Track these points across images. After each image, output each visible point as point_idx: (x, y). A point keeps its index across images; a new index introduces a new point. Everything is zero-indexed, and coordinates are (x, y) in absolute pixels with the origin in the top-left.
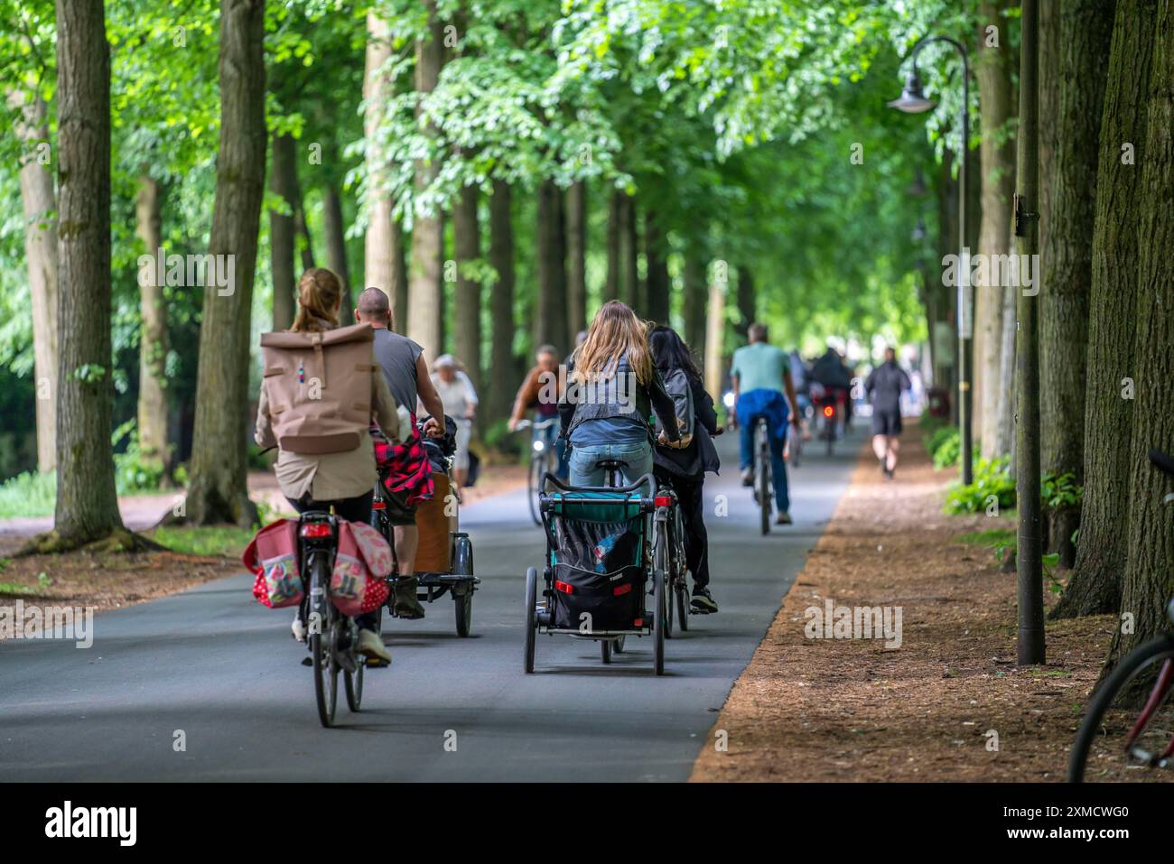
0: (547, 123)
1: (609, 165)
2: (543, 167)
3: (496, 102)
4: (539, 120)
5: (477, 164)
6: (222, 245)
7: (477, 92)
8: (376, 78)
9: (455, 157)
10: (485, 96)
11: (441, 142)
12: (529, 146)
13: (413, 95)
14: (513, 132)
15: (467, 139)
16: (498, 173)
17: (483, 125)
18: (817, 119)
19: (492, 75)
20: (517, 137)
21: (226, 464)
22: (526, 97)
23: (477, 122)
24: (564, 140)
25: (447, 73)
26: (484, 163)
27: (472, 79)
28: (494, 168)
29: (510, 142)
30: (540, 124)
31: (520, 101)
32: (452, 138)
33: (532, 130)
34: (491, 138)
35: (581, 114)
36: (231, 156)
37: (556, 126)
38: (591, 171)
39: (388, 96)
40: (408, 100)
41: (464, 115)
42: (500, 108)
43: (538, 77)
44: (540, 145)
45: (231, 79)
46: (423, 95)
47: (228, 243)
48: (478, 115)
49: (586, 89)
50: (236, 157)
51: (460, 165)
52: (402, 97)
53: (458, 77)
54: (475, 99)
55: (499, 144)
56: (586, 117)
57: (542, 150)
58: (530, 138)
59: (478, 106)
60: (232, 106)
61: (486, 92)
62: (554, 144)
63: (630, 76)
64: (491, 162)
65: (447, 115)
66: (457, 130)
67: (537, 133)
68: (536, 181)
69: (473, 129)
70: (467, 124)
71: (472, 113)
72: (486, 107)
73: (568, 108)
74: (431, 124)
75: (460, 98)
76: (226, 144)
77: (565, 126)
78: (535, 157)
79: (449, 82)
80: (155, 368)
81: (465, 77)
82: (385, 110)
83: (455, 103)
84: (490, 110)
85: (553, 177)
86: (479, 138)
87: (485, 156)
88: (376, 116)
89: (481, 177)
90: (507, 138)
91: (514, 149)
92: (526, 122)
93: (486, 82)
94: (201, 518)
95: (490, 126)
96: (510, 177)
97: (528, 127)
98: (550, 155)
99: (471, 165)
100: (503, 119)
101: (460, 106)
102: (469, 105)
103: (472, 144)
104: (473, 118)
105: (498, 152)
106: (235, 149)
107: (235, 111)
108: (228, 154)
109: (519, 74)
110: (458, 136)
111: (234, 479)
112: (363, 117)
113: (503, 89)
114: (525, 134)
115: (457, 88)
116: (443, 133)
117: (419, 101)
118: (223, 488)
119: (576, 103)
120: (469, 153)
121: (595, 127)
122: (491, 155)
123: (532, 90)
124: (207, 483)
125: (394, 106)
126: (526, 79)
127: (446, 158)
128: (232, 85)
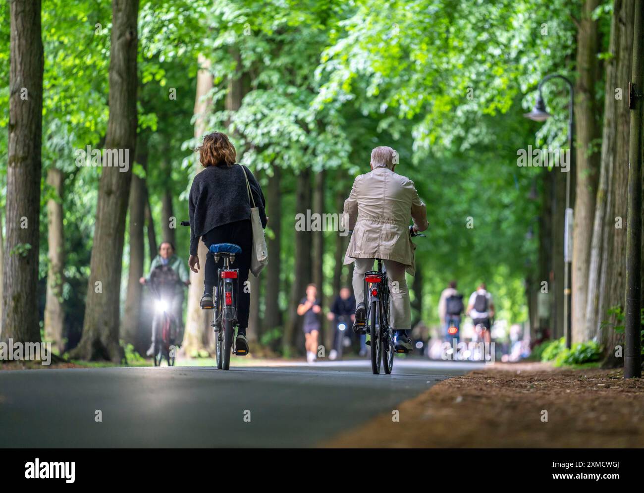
0: (308, 131)
1: (345, 160)
2: (306, 159)
3: (278, 118)
4: (304, 130)
5: (264, 157)
6: (108, 186)
7: (266, 111)
8: (203, 101)
9: (251, 151)
10: (271, 114)
11: (242, 142)
12: (297, 146)
13: (226, 113)
14: (287, 137)
15: (259, 141)
16: (277, 162)
17: (269, 132)
18: (477, 136)
19: (275, 102)
20: (290, 140)
21: (106, 324)
22: (296, 116)
23: (265, 130)
24: (318, 143)
25: (247, 99)
26: (269, 156)
27: (263, 104)
28: (275, 159)
29: (285, 143)
30: (305, 132)
31: (292, 118)
32: (249, 139)
33: (299, 136)
34: (274, 140)
35: (329, 128)
36: (115, 131)
37: (314, 134)
38: (334, 163)
39: (210, 112)
40: (223, 116)
41: (257, 126)
42: (280, 122)
43: (304, 104)
44: (303, 145)
45: (116, 83)
46: (233, 112)
47: (111, 185)
48: (266, 126)
49: (332, 112)
50: (118, 131)
51: (254, 157)
52: (219, 114)
53: (254, 101)
54: (264, 116)
55: (278, 144)
56: (331, 130)
57: (305, 149)
58: (298, 141)
59: (266, 120)
60: (116, 101)
61: (272, 112)
62: (312, 145)
63: (360, 105)
64: (273, 156)
65: (247, 125)
66: (253, 135)
67: (303, 138)
68: (301, 168)
69: (263, 134)
70: (259, 131)
71: (262, 125)
72: (271, 121)
73: (322, 123)
74: (236, 131)
75: (255, 114)
76: (112, 123)
77: (319, 134)
78: (300, 154)
79: (249, 105)
80: (56, 290)
81: (259, 102)
82: (208, 122)
83: (251, 118)
84: (274, 122)
85: (311, 166)
86: (266, 140)
87: (269, 151)
88: (202, 125)
89: (266, 165)
90: (284, 140)
91: (288, 148)
92: (296, 132)
93: (272, 105)
94: (89, 356)
95: (274, 133)
96: (285, 165)
97: (296, 134)
98: (310, 151)
99: (260, 157)
100: (281, 130)
101: (255, 120)
102: (261, 120)
103: (262, 144)
104: (262, 129)
105: (278, 149)
106: (118, 127)
107: (118, 103)
108: (113, 129)
109: (292, 101)
110: (253, 139)
111: (111, 333)
112: (194, 125)
113: (282, 110)
114: (294, 138)
115: (253, 109)
116: (243, 136)
117: (229, 117)
118: (103, 339)
119: (326, 120)
120: (260, 150)
121: (336, 136)
122: (274, 151)
123: (301, 111)
124: (94, 335)
125: (214, 120)
126: (296, 105)
127: (246, 151)
128: (117, 87)
